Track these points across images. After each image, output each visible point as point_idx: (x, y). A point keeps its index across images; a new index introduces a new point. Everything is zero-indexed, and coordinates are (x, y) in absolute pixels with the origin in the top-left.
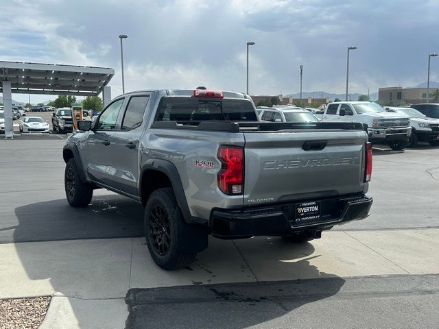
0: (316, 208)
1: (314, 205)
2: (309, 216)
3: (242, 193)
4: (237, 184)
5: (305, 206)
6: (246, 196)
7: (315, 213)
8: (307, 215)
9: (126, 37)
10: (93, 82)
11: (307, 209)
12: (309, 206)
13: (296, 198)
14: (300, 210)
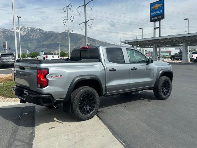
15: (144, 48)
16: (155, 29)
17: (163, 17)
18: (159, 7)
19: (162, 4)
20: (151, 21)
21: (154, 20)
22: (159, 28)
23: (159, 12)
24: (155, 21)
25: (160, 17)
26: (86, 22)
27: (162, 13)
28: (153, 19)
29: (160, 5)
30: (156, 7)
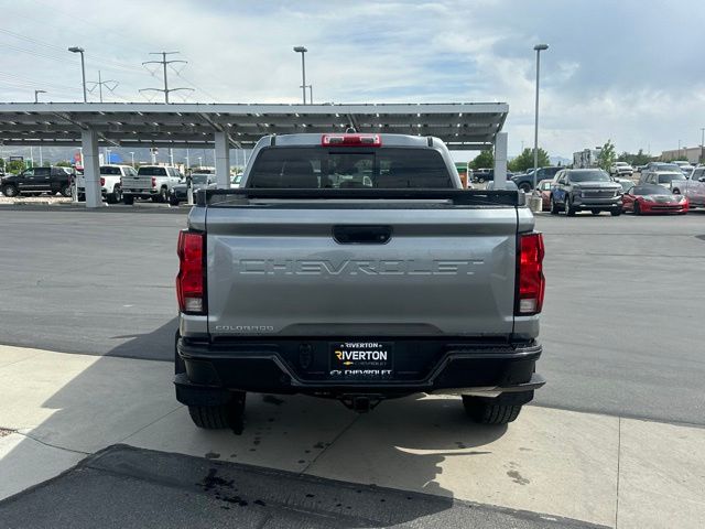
0: (383, 356)
1: (378, 349)
2: (363, 368)
3: (205, 312)
4: (195, 296)
5: (355, 349)
6: (212, 319)
7: (381, 365)
8: (357, 365)
9: (545, 48)
10: (480, 128)
11: (362, 355)
12: (365, 349)
13: (332, 332)
14: (341, 355)
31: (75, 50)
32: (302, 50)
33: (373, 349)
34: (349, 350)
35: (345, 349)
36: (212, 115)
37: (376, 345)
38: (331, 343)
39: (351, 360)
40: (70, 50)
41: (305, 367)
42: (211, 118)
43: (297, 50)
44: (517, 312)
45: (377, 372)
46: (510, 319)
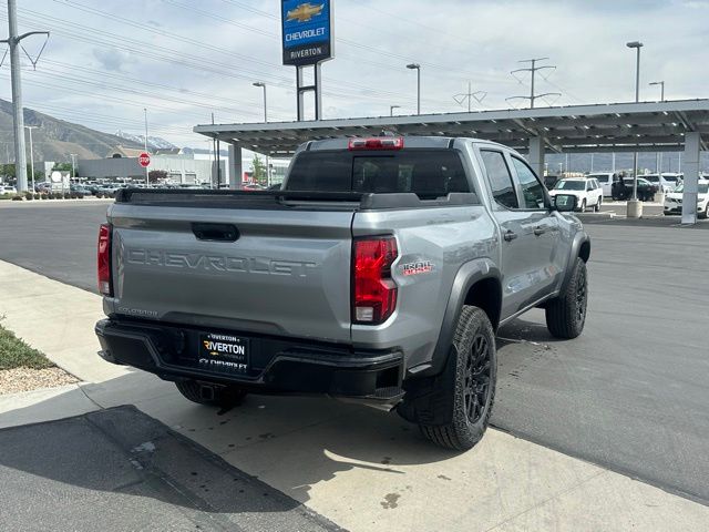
0: (241, 350)
1: (237, 343)
2: (226, 360)
3: (112, 294)
5: (219, 341)
6: (116, 301)
7: (239, 359)
8: (222, 356)
11: (225, 347)
12: (228, 342)
13: (202, 322)
14: (209, 345)
15: (272, 155)
16: (300, 90)
17: (327, 54)
18: (313, 16)
19: (322, 6)
20: (287, 61)
21: (298, 59)
22: (315, 88)
23: (313, 32)
24: (300, 63)
25: (319, 50)
26: (14, 42)
27: (326, 38)
28: (293, 54)
29: (318, 9)
30: (303, 15)
31: (412, 67)
32: (637, 46)
33: (233, 343)
34: (215, 341)
35: (211, 340)
36: (526, 121)
37: (234, 339)
38: (201, 333)
39: (217, 351)
40: (408, 67)
41: (179, 352)
42: (525, 124)
43: (631, 45)
44: (354, 321)
45: (236, 365)
46: (346, 326)
